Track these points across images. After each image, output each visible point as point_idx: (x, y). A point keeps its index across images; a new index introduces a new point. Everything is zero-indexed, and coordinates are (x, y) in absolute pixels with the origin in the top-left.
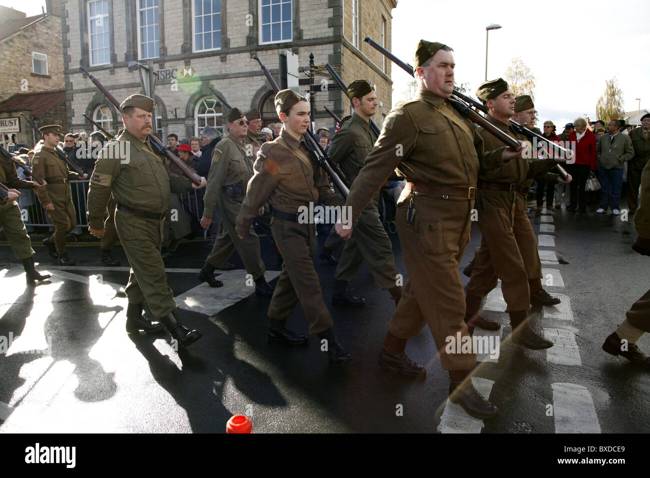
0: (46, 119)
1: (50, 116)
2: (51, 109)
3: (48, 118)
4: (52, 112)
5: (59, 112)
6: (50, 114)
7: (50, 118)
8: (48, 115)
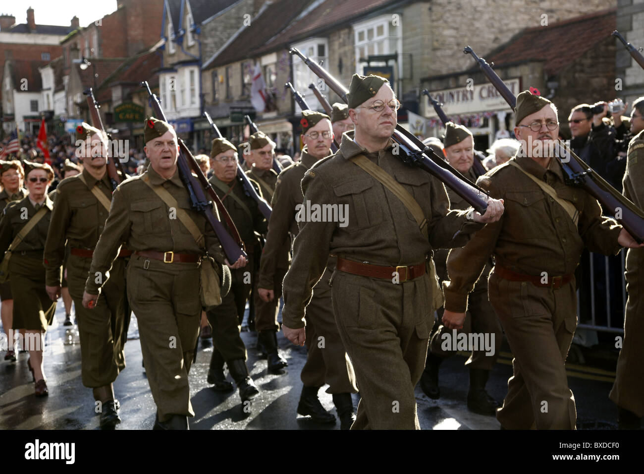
0: (574, 77)
1: (582, 71)
2: (584, 55)
3: (577, 75)
4: (588, 62)
5: (602, 60)
6: (582, 65)
7: (582, 75)
8: (578, 68)
